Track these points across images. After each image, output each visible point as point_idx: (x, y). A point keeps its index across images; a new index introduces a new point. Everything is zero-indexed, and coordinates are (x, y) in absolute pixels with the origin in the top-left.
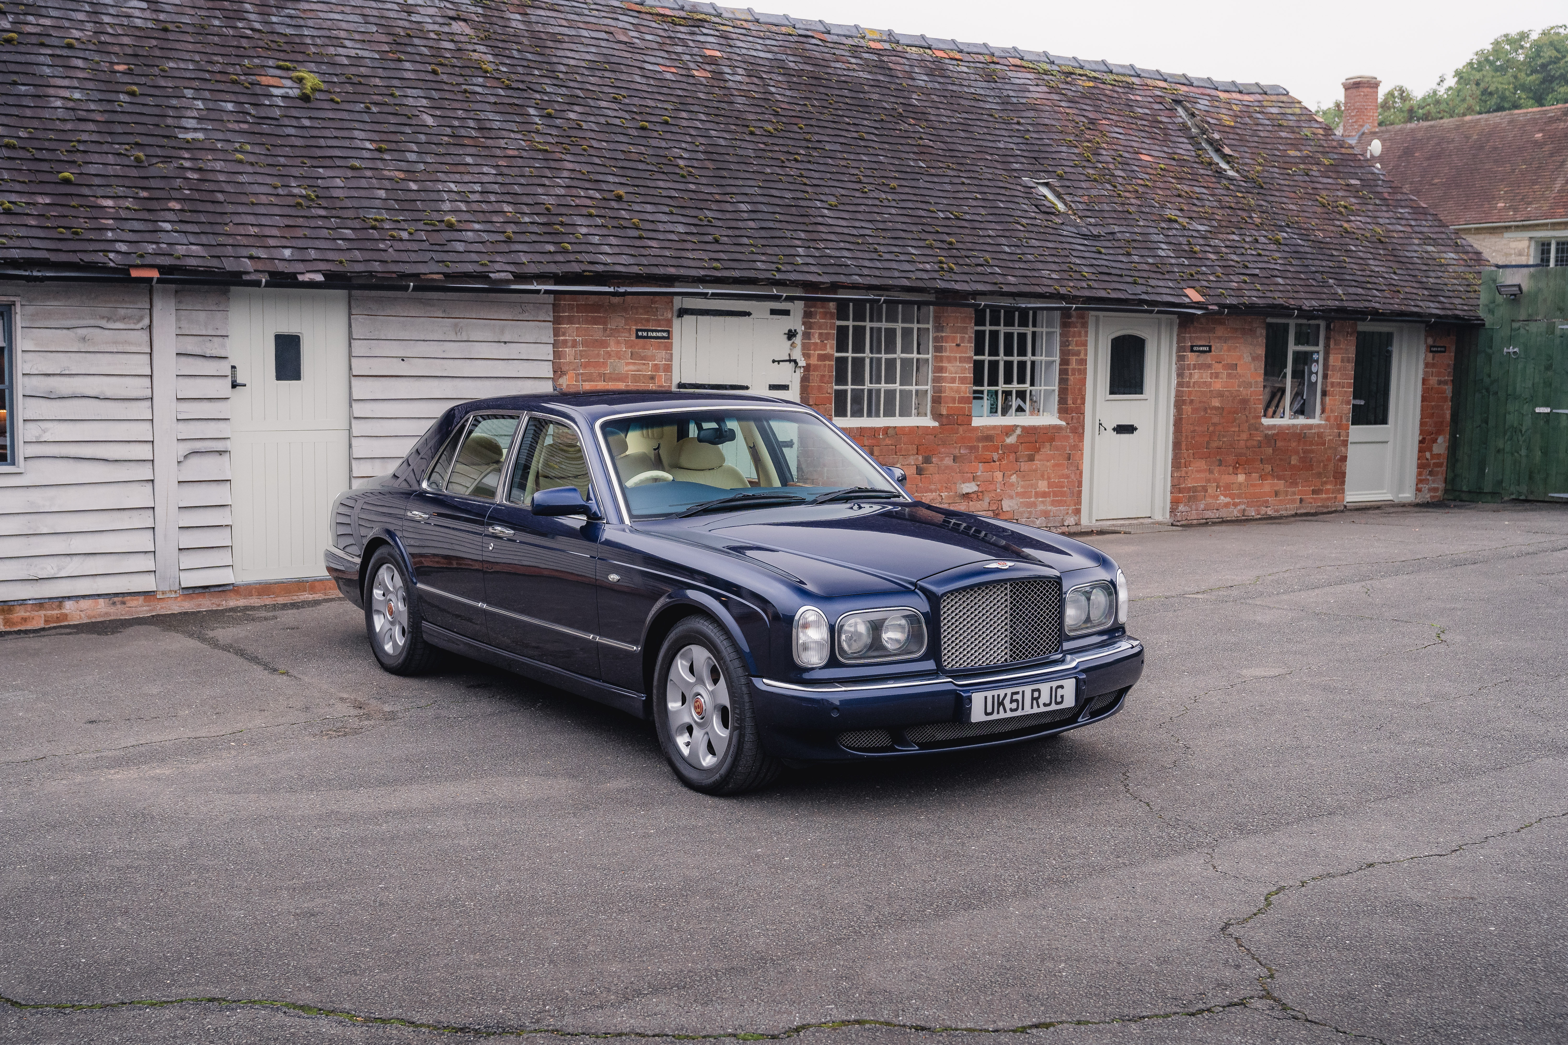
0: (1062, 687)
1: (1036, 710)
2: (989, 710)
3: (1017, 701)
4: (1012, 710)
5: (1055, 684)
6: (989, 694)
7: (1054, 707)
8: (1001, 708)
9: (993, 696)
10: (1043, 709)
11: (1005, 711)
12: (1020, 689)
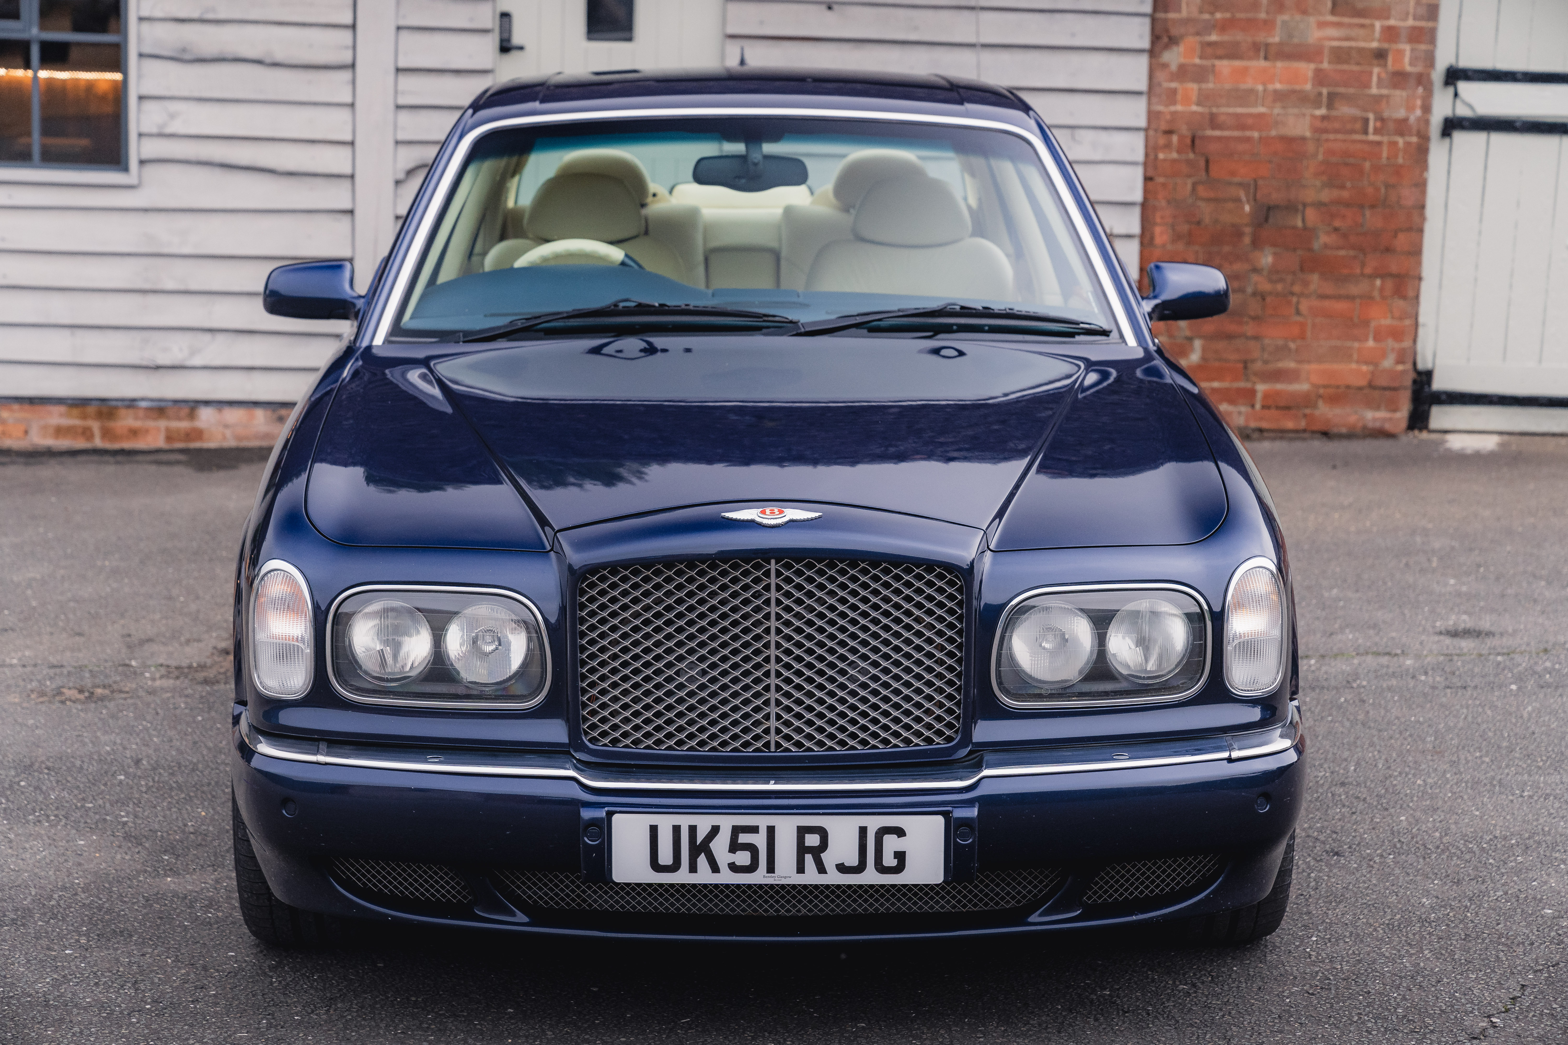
0: (900, 832)
1: (811, 877)
2: (665, 859)
3: (752, 849)
4: (734, 868)
5: (874, 823)
6: (665, 823)
7: (870, 877)
8: (702, 860)
9: (677, 829)
10: (834, 878)
11: (715, 868)
12: (762, 822)
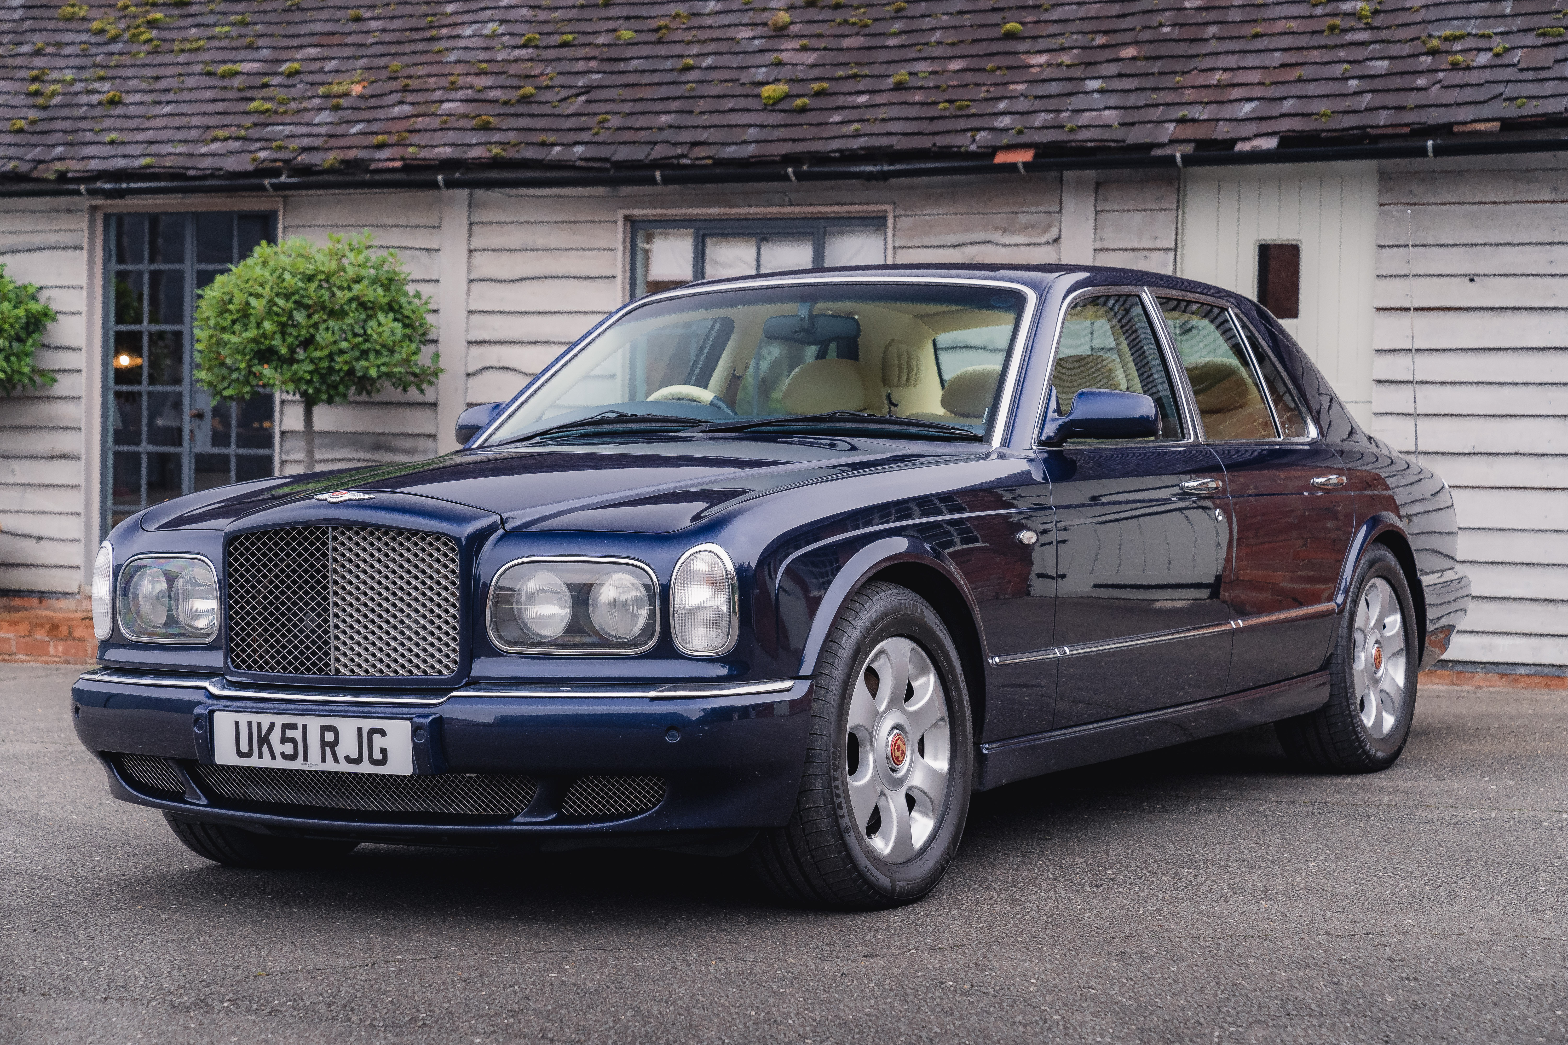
0: (382, 733)
1: (330, 766)
2: (245, 748)
3: (293, 741)
4: (285, 756)
5: (368, 724)
6: (244, 719)
7: (365, 767)
8: (265, 749)
9: (250, 724)
10: (344, 767)
11: (273, 757)
12: (299, 721)
